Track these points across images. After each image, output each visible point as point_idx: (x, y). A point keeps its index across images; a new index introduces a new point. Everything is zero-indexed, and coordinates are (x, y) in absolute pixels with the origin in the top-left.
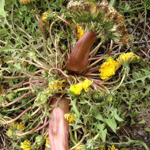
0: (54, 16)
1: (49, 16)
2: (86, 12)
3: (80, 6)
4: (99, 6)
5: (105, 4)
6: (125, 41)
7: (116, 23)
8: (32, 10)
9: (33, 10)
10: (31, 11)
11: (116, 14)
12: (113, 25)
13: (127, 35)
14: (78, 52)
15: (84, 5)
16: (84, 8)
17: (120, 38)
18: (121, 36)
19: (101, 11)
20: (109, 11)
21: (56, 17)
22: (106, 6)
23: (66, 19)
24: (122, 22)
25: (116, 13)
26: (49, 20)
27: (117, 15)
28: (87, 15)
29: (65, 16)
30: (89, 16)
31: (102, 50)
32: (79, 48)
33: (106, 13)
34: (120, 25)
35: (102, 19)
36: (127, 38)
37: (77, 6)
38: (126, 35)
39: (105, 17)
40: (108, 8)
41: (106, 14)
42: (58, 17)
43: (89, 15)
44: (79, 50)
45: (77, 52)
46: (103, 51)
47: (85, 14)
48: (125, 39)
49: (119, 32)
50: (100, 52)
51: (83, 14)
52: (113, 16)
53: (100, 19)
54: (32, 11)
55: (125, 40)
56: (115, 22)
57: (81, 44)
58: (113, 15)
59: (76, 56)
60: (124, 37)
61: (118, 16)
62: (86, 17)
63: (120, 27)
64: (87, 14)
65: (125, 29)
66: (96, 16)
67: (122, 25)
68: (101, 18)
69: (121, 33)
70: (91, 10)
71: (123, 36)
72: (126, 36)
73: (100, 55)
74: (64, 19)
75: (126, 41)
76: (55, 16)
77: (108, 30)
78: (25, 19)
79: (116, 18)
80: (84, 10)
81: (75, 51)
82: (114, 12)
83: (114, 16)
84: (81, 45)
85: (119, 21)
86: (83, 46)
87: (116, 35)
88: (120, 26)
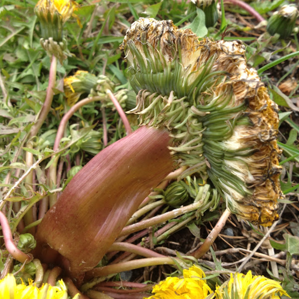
0: (98, 84)
1: (87, 80)
2: (167, 57)
3: (156, 29)
4: (211, 49)
5: (233, 50)
6: (259, 208)
7: (246, 120)
8: (51, 39)
9: (54, 40)
10: (46, 41)
11: (257, 88)
12: (236, 124)
13: (274, 189)
14: (95, 180)
15: (168, 32)
16: (164, 39)
17: (245, 190)
18: (251, 178)
19: (213, 65)
20: (238, 74)
21: (101, 89)
22: (233, 55)
23: (124, 105)
24: (270, 126)
25: (258, 85)
26: (82, 90)
27: (260, 96)
28: (166, 66)
29: (125, 97)
30: (172, 74)
31: (184, 240)
32: (102, 168)
33: (225, 77)
34: (260, 133)
35: (206, 92)
36: (271, 202)
37: (147, 29)
38: (270, 188)
39: (219, 89)
40: (238, 65)
41: (224, 80)
42: (108, 91)
43: (172, 69)
44: (100, 176)
45: (89, 180)
46: (187, 246)
47: (162, 60)
48: (264, 202)
49: (249, 160)
50: (178, 244)
51: (156, 59)
52: (246, 91)
53: (202, 91)
54: (49, 43)
55: (264, 205)
56: (243, 116)
57: (112, 158)
58: (248, 87)
59: (83, 192)
60: (262, 191)
61: (261, 98)
62: (162, 71)
63: (258, 140)
64: (168, 64)
65: (275, 162)
66: (191, 80)
67: (268, 137)
68: (205, 89)
69: (254, 171)
70: (184, 54)
71: (258, 185)
72: (269, 192)
73: (169, 251)
74: (118, 101)
75: (267, 210)
76: (101, 85)
77: (213, 143)
78: (30, 66)
79: (253, 103)
80: (162, 46)
81: (85, 174)
82: (253, 81)
83: (247, 93)
84: (113, 163)
85: (260, 119)
86: (116, 165)
87: (235, 173)
88: (259, 136)
